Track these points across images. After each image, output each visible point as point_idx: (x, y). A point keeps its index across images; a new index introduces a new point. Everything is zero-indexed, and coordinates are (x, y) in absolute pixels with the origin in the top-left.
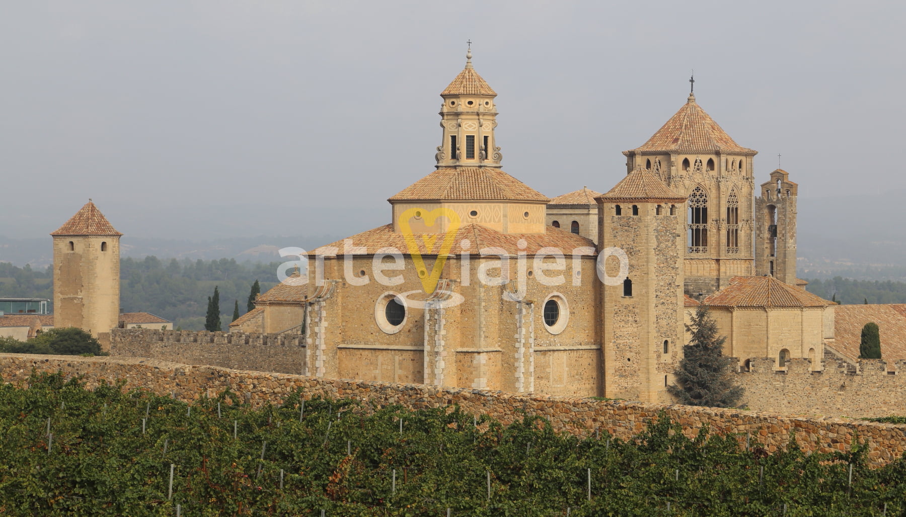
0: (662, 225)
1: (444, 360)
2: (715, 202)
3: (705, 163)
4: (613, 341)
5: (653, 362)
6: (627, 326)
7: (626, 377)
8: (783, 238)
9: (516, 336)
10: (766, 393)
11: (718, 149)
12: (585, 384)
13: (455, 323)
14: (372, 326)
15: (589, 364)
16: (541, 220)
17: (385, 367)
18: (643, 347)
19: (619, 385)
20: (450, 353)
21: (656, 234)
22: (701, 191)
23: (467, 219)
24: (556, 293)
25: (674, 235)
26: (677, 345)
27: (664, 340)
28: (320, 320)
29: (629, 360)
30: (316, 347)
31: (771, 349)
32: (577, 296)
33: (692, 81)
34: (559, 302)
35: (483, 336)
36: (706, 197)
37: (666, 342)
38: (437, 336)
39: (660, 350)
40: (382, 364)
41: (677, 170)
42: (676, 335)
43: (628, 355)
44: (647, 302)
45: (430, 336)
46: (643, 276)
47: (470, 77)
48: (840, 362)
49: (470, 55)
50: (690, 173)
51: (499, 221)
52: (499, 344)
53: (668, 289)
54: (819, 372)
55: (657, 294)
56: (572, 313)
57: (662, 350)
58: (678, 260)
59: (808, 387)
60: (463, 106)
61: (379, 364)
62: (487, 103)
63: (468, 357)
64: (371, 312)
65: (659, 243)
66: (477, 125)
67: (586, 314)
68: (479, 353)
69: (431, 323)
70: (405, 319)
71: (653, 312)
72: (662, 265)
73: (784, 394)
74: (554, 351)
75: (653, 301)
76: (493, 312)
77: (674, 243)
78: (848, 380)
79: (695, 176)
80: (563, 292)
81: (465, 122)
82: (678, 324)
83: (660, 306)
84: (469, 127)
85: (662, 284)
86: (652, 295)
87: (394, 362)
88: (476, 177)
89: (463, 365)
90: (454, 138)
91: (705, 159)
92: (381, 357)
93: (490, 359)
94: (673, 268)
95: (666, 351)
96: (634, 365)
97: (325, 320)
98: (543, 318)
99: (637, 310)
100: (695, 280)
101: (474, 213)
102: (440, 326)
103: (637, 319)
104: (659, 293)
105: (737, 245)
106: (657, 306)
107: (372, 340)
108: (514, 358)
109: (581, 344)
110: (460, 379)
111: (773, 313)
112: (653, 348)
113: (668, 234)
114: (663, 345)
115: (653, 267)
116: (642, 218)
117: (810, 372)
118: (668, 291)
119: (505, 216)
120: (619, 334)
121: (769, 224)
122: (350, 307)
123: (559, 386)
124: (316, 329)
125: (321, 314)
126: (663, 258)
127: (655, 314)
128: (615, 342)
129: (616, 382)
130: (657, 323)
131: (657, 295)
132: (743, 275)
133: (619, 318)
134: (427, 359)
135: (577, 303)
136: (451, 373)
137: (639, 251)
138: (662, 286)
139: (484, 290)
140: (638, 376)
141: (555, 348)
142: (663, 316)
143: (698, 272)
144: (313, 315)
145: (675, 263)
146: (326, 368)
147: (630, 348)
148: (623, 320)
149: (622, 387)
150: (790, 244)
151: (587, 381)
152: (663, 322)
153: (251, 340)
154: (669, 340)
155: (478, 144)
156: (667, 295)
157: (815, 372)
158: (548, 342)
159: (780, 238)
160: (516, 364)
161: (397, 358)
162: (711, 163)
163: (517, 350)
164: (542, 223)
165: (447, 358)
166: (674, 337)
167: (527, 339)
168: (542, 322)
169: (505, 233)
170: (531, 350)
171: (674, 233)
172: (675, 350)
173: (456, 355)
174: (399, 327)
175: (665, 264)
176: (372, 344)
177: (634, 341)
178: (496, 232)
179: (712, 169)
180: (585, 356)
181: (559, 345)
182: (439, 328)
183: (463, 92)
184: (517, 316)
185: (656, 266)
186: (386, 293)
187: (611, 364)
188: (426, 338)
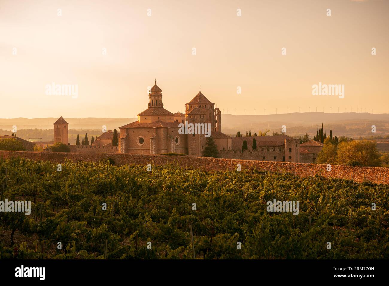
0: (201, 120)
1: (154, 152)
3: (204, 107)
5: (200, 151)
7: (193, 155)
8: (218, 123)
9: (171, 146)
14: (136, 144)
15: (184, 152)
16: (173, 119)
18: (197, 148)
20: (156, 150)
21: (200, 122)
23: (157, 119)
24: (178, 136)
26: (204, 147)
28: (124, 143)
30: (123, 149)
31: (221, 148)
32: (182, 137)
33: (200, 88)
34: (178, 138)
35: (163, 146)
37: (202, 147)
38: (153, 146)
42: (204, 145)
43: (194, 150)
44: (198, 138)
45: (151, 146)
47: (156, 87)
49: (156, 82)
51: (165, 120)
52: (167, 148)
56: (181, 140)
59: (233, 156)
60: (155, 94)
62: (160, 93)
63: (160, 151)
64: (136, 141)
66: (158, 98)
67: (184, 141)
68: (163, 150)
69: (151, 143)
70: (144, 142)
71: (200, 140)
79: (202, 109)
81: (155, 97)
82: (205, 143)
88: (158, 110)
90: (153, 101)
91: (204, 105)
92: (138, 151)
93: (165, 151)
95: (202, 149)
96: (195, 152)
98: (175, 142)
99: (196, 140)
101: (159, 118)
103: (196, 142)
109: (183, 148)
111: (221, 140)
112: (200, 148)
113: (202, 122)
116: (197, 119)
119: (166, 118)
120: (192, 145)
124: (123, 145)
125: (124, 141)
128: (191, 147)
130: (200, 142)
131: (200, 136)
134: (150, 152)
138: (201, 134)
140: (196, 154)
144: (122, 142)
148: (193, 142)
152: (202, 142)
155: (158, 102)
156: (202, 136)
158: (176, 147)
161: (142, 151)
162: (206, 106)
163: (171, 149)
167: (173, 146)
169: (166, 122)
170: (174, 149)
174: (142, 144)
176: (136, 148)
177: (195, 147)
178: (164, 122)
180: (184, 150)
181: (178, 148)
182: (154, 144)
183: (155, 90)
184: (171, 141)
186: (139, 136)
187: (190, 152)
188: (150, 147)
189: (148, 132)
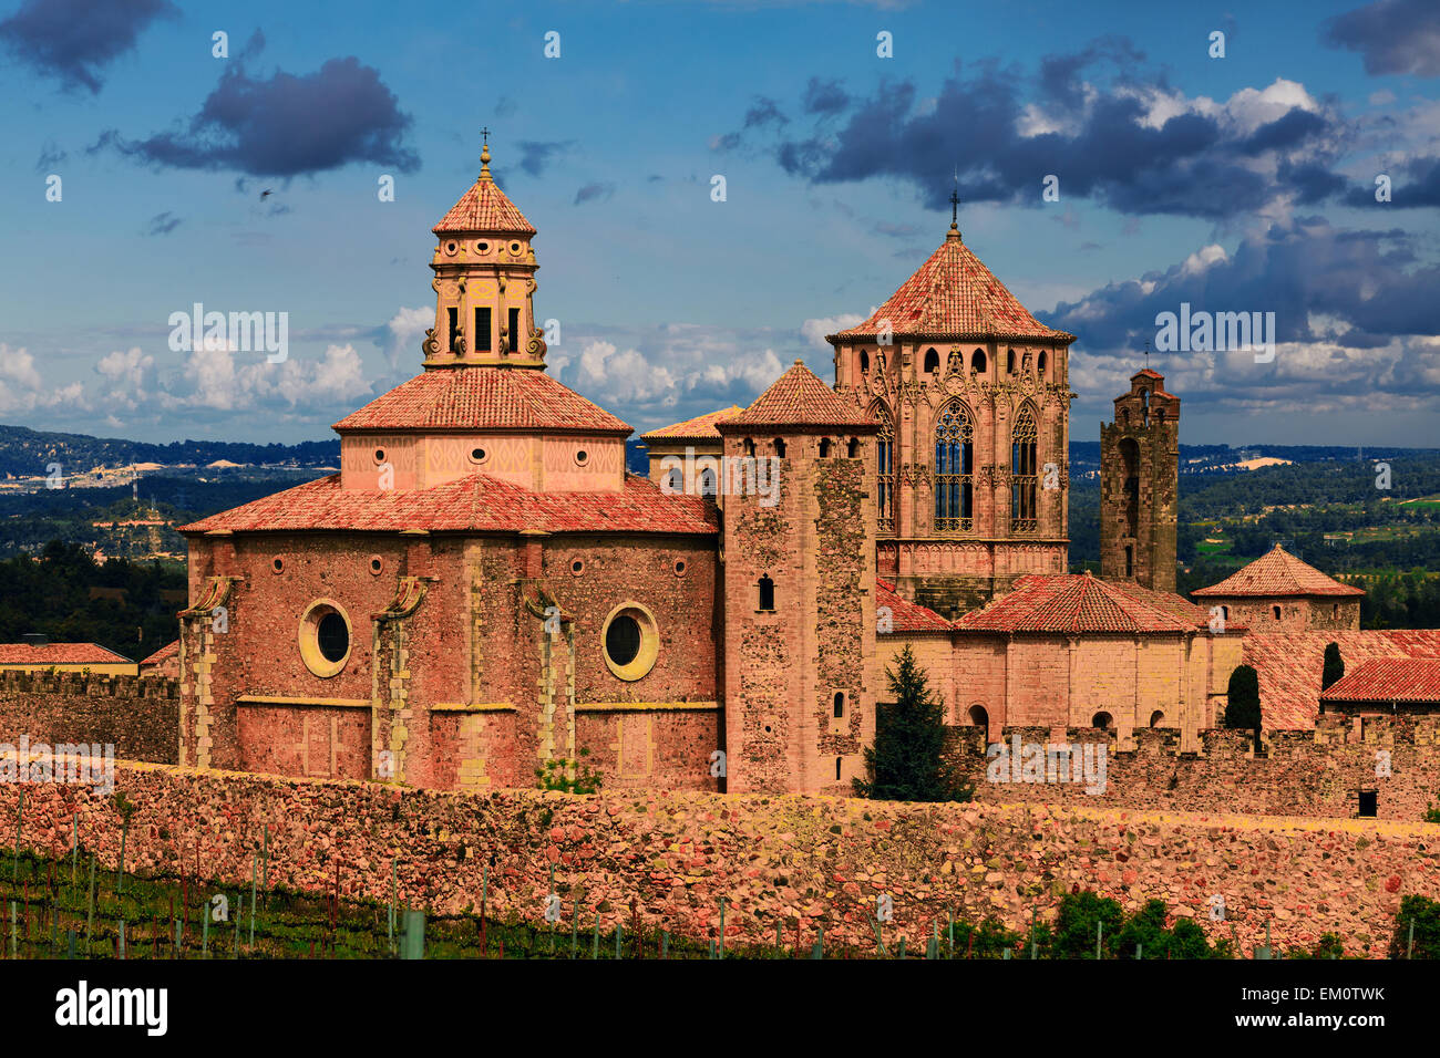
0: (831, 477)
1: (406, 725)
2: (987, 432)
3: (968, 358)
4: (739, 694)
5: (813, 733)
6: (764, 665)
7: (761, 760)
8: (1149, 503)
9: (541, 682)
10: (1033, 792)
11: (993, 330)
12: (691, 773)
13: (429, 658)
14: (295, 663)
15: (701, 738)
16: (612, 467)
17: (314, 737)
18: (792, 705)
19: (750, 776)
20: (419, 713)
21: (819, 493)
22: (960, 412)
23: (465, 464)
24: (630, 603)
25: (856, 494)
26: (861, 703)
27: (834, 692)
28: (203, 651)
29: (768, 729)
30: (195, 700)
31: (1076, 712)
32: (676, 609)
34: (640, 621)
35: (478, 682)
36: (970, 422)
37: (839, 697)
38: (392, 680)
39: (827, 711)
40: (310, 732)
41: (914, 372)
42: (859, 683)
43: (767, 720)
44: (801, 621)
45: (381, 681)
46: (794, 573)
47: (485, 198)
48: (1167, 734)
49: (486, 156)
50: (941, 378)
51: (526, 469)
52: (512, 696)
53: (844, 597)
54: (1129, 754)
55: (820, 605)
56: (666, 641)
57: (830, 712)
58: (864, 541)
59: (1108, 782)
60: (470, 253)
61: (306, 732)
62: (515, 247)
63: (450, 722)
64: (293, 637)
65: (825, 509)
66: (496, 289)
67: (696, 643)
68: (469, 713)
69: (383, 656)
70: (349, 649)
71: (813, 640)
72: (831, 552)
73: (1064, 795)
74: (625, 712)
75: (813, 619)
76: (499, 639)
77: (855, 510)
78: (1183, 768)
79: (949, 384)
80: (648, 603)
81: (475, 281)
82: (862, 662)
83: (827, 630)
84: (481, 291)
85: (832, 587)
86: (812, 608)
87: (330, 729)
88: (489, 385)
89: (443, 735)
90: (453, 312)
91: (968, 351)
92: (309, 721)
93: (491, 724)
94: (853, 557)
95: (838, 712)
96: (777, 739)
97: (212, 651)
98: (605, 650)
99: (782, 637)
100: (948, 582)
101: (479, 454)
102: (398, 662)
103: (783, 653)
104: (824, 605)
105: (1033, 514)
106: (820, 629)
107: (294, 688)
108: (536, 722)
109: (684, 700)
110: (438, 761)
112: (812, 707)
113: (843, 492)
114: (832, 701)
115: (812, 557)
116: (792, 463)
117: (1113, 754)
118: (843, 602)
119: (538, 459)
120: (751, 680)
121: (1126, 476)
122: (258, 627)
123: (635, 776)
124: (196, 668)
125: (203, 640)
126: (832, 538)
127: (817, 643)
128: (743, 696)
129: (744, 770)
130: (821, 661)
131: (821, 609)
132: (1046, 572)
133: (751, 651)
134: (376, 724)
135: (676, 623)
136: (420, 750)
137: (787, 524)
138: (831, 591)
139: (480, 596)
140: (784, 759)
141: (626, 706)
142: (834, 647)
143: (954, 566)
144: (190, 642)
145: (859, 548)
146: (215, 738)
147: (770, 706)
148: (758, 655)
149: (756, 779)
150: (1163, 515)
151: (696, 769)
152: (834, 660)
153: (147, 690)
154: (846, 692)
155: (497, 324)
156: (841, 609)
157: (1121, 753)
158: (614, 695)
159: (1144, 502)
160: (540, 735)
161: (334, 720)
162: (979, 358)
163: (541, 708)
164: (615, 472)
165: (412, 722)
166: (855, 687)
167: (560, 688)
168: (602, 657)
169: (536, 491)
170: (570, 709)
171: (854, 492)
172: (857, 711)
173: (432, 717)
174: (340, 664)
175: (838, 551)
176: (297, 694)
177: (777, 695)
178: (519, 489)
179: (982, 368)
180: (693, 722)
181: (637, 700)
182: (398, 666)
183: (468, 226)
184: (541, 646)
185: (818, 553)
186: (317, 602)
187: (736, 737)
188: (376, 684)
189: (376, 564)
